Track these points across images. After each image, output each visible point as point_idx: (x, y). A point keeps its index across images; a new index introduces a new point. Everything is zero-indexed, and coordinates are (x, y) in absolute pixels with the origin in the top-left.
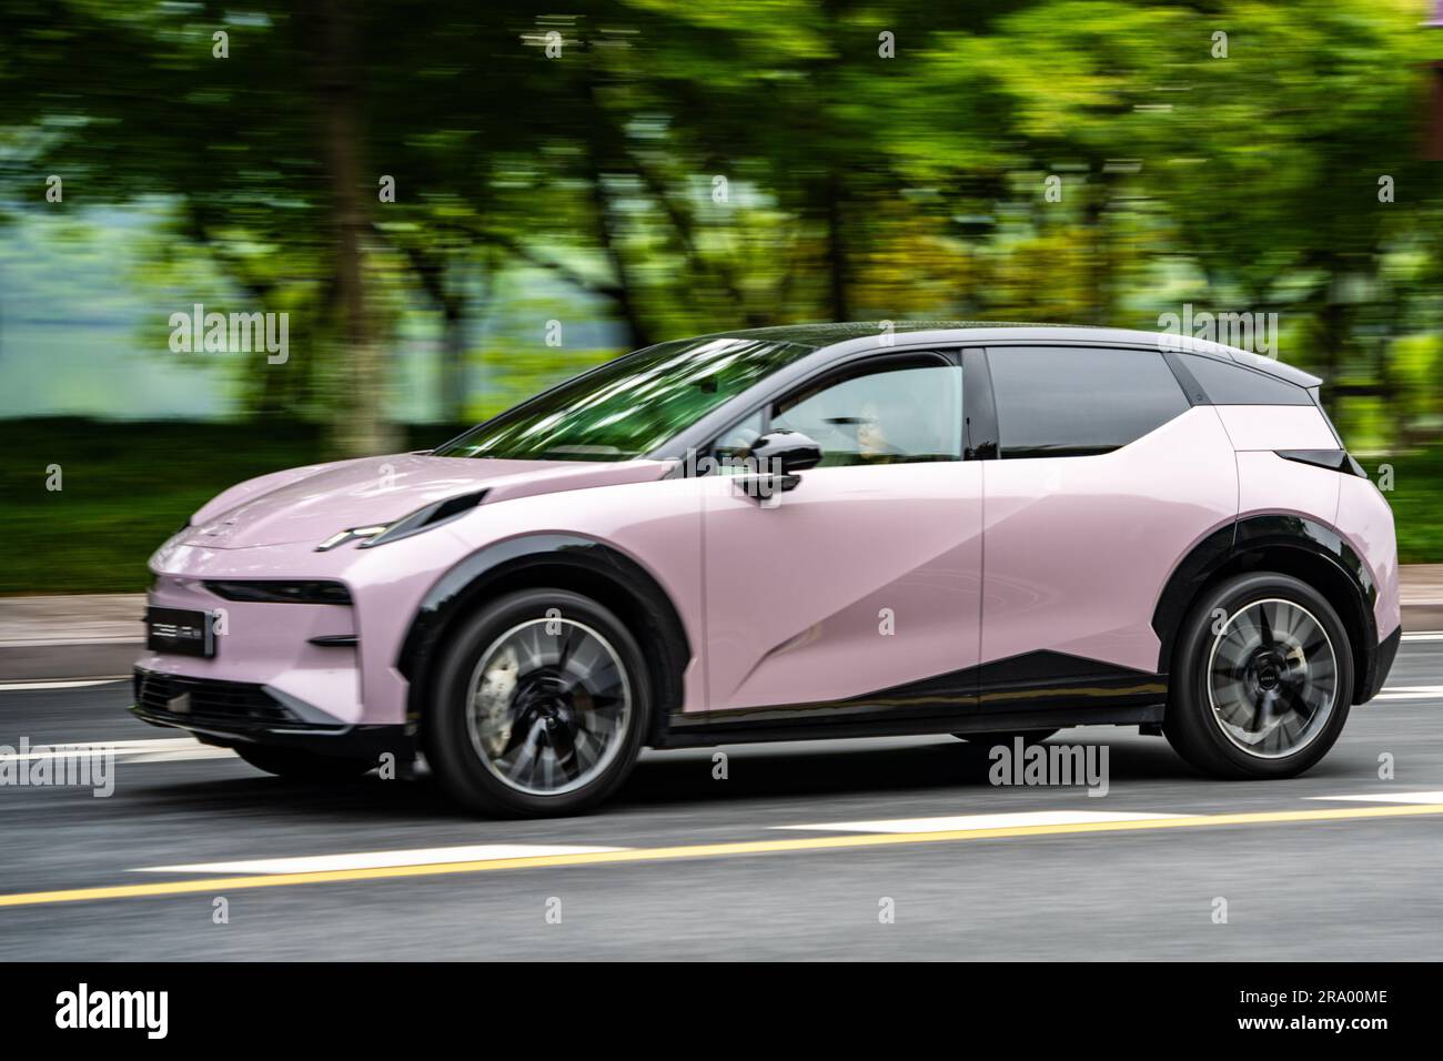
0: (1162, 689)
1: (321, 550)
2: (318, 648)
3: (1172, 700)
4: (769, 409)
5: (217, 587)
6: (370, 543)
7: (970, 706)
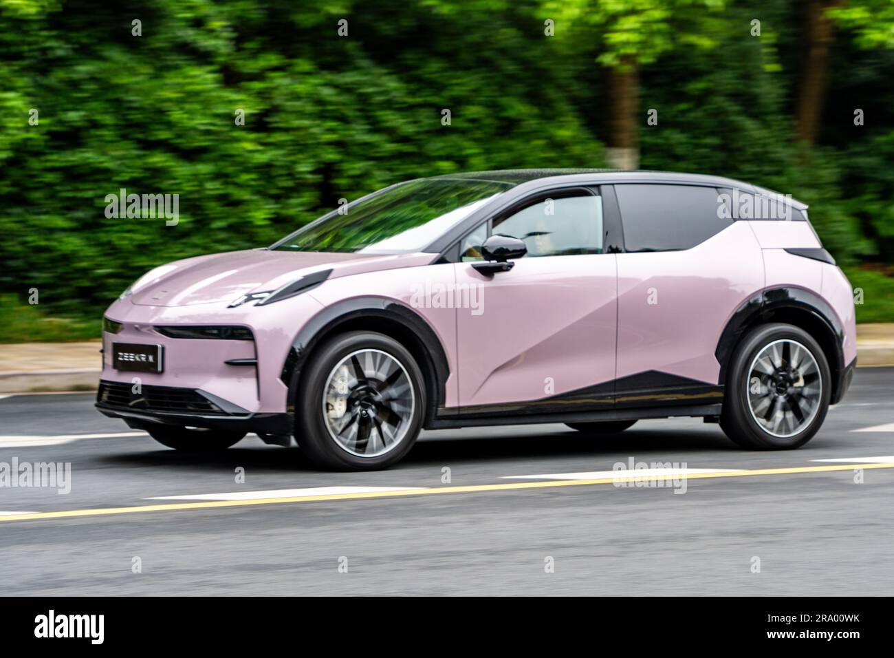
0: (721, 395)
1: (231, 307)
2: (232, 366)
3: (726, 402)
4: (491, 221)
5: (164, 330)
6: (261, 302)
7: (610, 404)
